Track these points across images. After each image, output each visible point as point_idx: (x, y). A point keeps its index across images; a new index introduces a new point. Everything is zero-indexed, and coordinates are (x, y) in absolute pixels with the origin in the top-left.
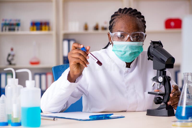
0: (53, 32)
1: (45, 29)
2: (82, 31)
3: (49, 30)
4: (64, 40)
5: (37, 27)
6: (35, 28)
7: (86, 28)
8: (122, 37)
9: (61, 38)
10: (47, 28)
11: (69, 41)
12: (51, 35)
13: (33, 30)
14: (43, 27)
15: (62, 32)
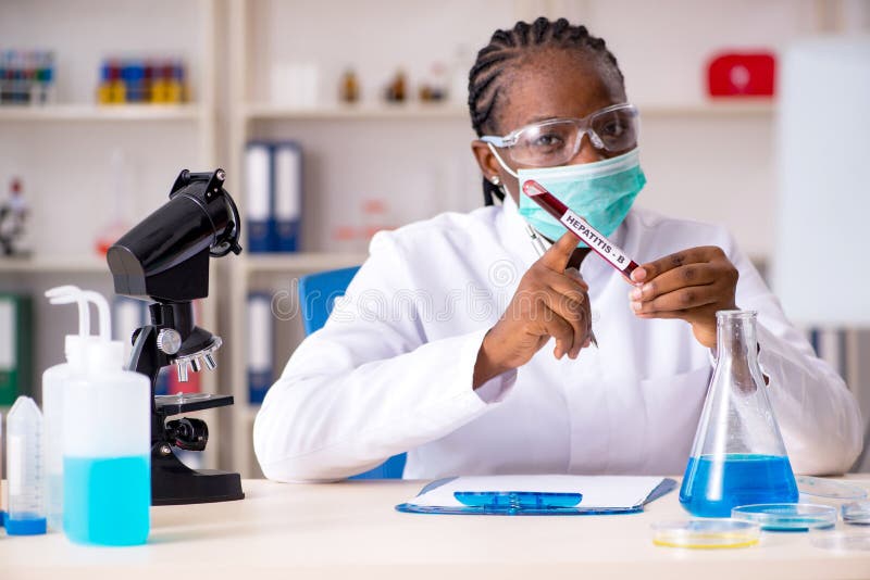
0: (202, 111)
1: (166, 98)
2: (332, 105)
3: (184, 98)
4: (251, 143)
5: (129, 86)
6: (121, 89)
7: (350, 93)
8: (554, 141)
9: (238, 135)
10: (175, 89)
11: (273, 149)
12: (191, 123)
13: (111, 99)
14: (158, 88)
15: (240, 112)
